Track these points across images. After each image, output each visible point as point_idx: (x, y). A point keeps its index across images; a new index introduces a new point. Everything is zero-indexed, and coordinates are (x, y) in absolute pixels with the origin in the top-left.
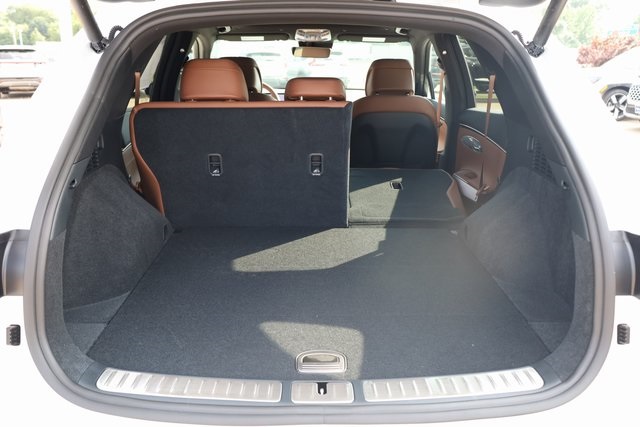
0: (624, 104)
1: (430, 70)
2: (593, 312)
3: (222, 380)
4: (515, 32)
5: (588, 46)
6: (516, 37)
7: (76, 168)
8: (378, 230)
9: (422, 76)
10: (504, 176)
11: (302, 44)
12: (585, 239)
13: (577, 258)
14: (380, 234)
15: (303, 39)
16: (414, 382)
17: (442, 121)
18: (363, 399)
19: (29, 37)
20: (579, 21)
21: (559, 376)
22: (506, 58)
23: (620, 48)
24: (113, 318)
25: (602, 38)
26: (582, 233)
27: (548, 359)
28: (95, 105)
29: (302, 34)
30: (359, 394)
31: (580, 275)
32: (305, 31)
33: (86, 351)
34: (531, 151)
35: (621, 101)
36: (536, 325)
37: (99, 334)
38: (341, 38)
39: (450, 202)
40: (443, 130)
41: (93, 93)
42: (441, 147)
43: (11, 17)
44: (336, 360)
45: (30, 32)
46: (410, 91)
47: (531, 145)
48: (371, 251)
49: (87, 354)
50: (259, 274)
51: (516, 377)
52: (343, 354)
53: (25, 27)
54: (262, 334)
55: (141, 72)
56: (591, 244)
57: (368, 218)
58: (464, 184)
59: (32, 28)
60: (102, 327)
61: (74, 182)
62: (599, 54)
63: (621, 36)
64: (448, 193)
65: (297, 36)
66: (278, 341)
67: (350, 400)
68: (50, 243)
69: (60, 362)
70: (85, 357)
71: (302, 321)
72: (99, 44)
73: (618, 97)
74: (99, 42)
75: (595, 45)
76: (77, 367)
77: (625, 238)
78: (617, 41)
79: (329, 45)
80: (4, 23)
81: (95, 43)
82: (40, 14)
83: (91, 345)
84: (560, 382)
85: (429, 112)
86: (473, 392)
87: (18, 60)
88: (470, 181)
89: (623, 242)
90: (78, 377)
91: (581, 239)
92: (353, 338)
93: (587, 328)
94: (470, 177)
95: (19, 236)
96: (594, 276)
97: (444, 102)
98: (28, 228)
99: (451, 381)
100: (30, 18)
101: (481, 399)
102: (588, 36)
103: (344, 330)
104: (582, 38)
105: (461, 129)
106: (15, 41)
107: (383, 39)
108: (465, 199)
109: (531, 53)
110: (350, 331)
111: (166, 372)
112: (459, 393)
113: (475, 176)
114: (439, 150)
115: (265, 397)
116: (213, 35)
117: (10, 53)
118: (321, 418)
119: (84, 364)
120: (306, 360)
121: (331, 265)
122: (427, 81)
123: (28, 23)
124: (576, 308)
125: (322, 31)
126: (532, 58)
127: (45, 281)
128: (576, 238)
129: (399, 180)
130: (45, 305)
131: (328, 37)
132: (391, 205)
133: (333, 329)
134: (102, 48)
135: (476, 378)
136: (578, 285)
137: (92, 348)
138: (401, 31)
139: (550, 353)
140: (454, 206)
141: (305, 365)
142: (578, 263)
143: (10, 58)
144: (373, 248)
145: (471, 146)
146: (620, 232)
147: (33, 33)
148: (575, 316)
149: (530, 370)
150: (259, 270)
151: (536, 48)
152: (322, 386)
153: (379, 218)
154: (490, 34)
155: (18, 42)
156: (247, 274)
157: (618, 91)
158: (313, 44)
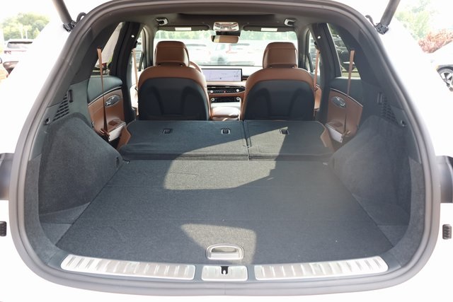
0: (450, 79)
1: (309, 52)
2: (424, 216)
3: (153, 264)
4: (368, 17)
5: (424, 39)
6: (368, 19)
7: (49, 110)
8: (270, 162)
9: (304, 56)
10: (361, 123)
11: (218, 33)
12: (417, 161)
13: (412, 176)
14: (272, 164)
15: (219, 29)
16: (292, 267)
17: (318, 87)
18: (254, 278)
19: (32, 34)
20: (418, 22)
21: (399, 263)
22: (361, 34)
23: (447, 40)
24: (76, 220)
25: (434, 33)
26: (416, 159)
27: (392, 251)
28: (64, 67)
29: (218, 26)
30: (251, 275)
31: (414, 189)
32: (221, 23)
33: (55, 243)
34: (380, 104)
35: (448, 77)
36: (383, 228)
37: (65, 231)
38: (246, 28)
39: (323, 144)
40: (319, 93)
41: (63, 58)
42: (317, 106)
43: (20, 20)
44: (235, 251)
45: (33, 31)
46: (294, 65)
47: (380, 99)
48: (265, 176)
49: (56, 245)
50: (183, 191)
51: (367, 263)
52: (241, 247)
53: (29, 27)
54: (182, 233)
55: (102, 49)
56: (422, 165)
57: (263, 154)
58: (333, 131)
59: (34, 28)
60: (68, 226)
61: (47, 120)
62: (433, 45)
63: (448, 32)
64: (322, 137)
65: (215, 27)
66: (194, 237)
67: (245, 279)
68: (29, 162)
69: (35, 249)
70: (53, 246)
71: (212, 223)
72: (70, 25)
73: (446, 74)
74: (69, 24)
75: (429, 38)
76: (47, 253)
77: (447, 161)
78: (445, 36)
79: (238, 34)
80: (15, 24)
81: (67, 24)
82: (40, 19)
83: (59, 238)
84: (400, 267)
85: (309, 80)
86: (335, 274)
87: (24, 49)
88: (338, 128)
89: (446, 164)
90: (48, 260)
91: (415, 162)
92: (249, 236)
93: (420, 227)
94: (337, 126)
95: (7, 158)
96: (424, 188)
97: (319, 74)
98: (13, 152)
99: (319, 266)
100: (33, 21)
101: (341, 279)
102: (424, 33)
103: (242, 230)
104: (420, 34)
105: (331, 92)
106: (22, 37)
107: (276, 29)
108: (334, 142)
109: (379, 32)
110: (247, 231)
111: (112, 258)
112: (325, 275)
113: (341, 125)
114: (315, 108)
115: (182, 276)
116: (155, 26)
117: (18, 45)
118: (223, 292)
119: (53, 251)
120: (214, 251)
121: (235, 186)
122: (307, 59)
123: (31, 25)
124: (412, 213)
125: (232, 23)
126: (380, 35)
127: (25, 190)
128: (412, 162)
129: (286, 128)
130: (25, 207)
131: (237, 28)
132: (280, 145)
133: (235, 229)
134: (72, 28)
135: (338, 264)
136: (413, 196)
137: (60, 240)
138: (289, 23)
139: (393, 246)
140: (325, 145)
141: (213, 254)
142: (413, 180)
143: (18, 47)
144: (266, 174)
145: (338, 104)
146: (444, 157)
147: (35, 31)
148: (411, 219)
149: (378, 259)
150: (184, 189)
151: (383, 28)
152: (225, 269)
153: (271, 154)
154: (349, 18)
155: (25, 37)
156: (174, 191)
157: (446, 70)
158: (226, 33)
